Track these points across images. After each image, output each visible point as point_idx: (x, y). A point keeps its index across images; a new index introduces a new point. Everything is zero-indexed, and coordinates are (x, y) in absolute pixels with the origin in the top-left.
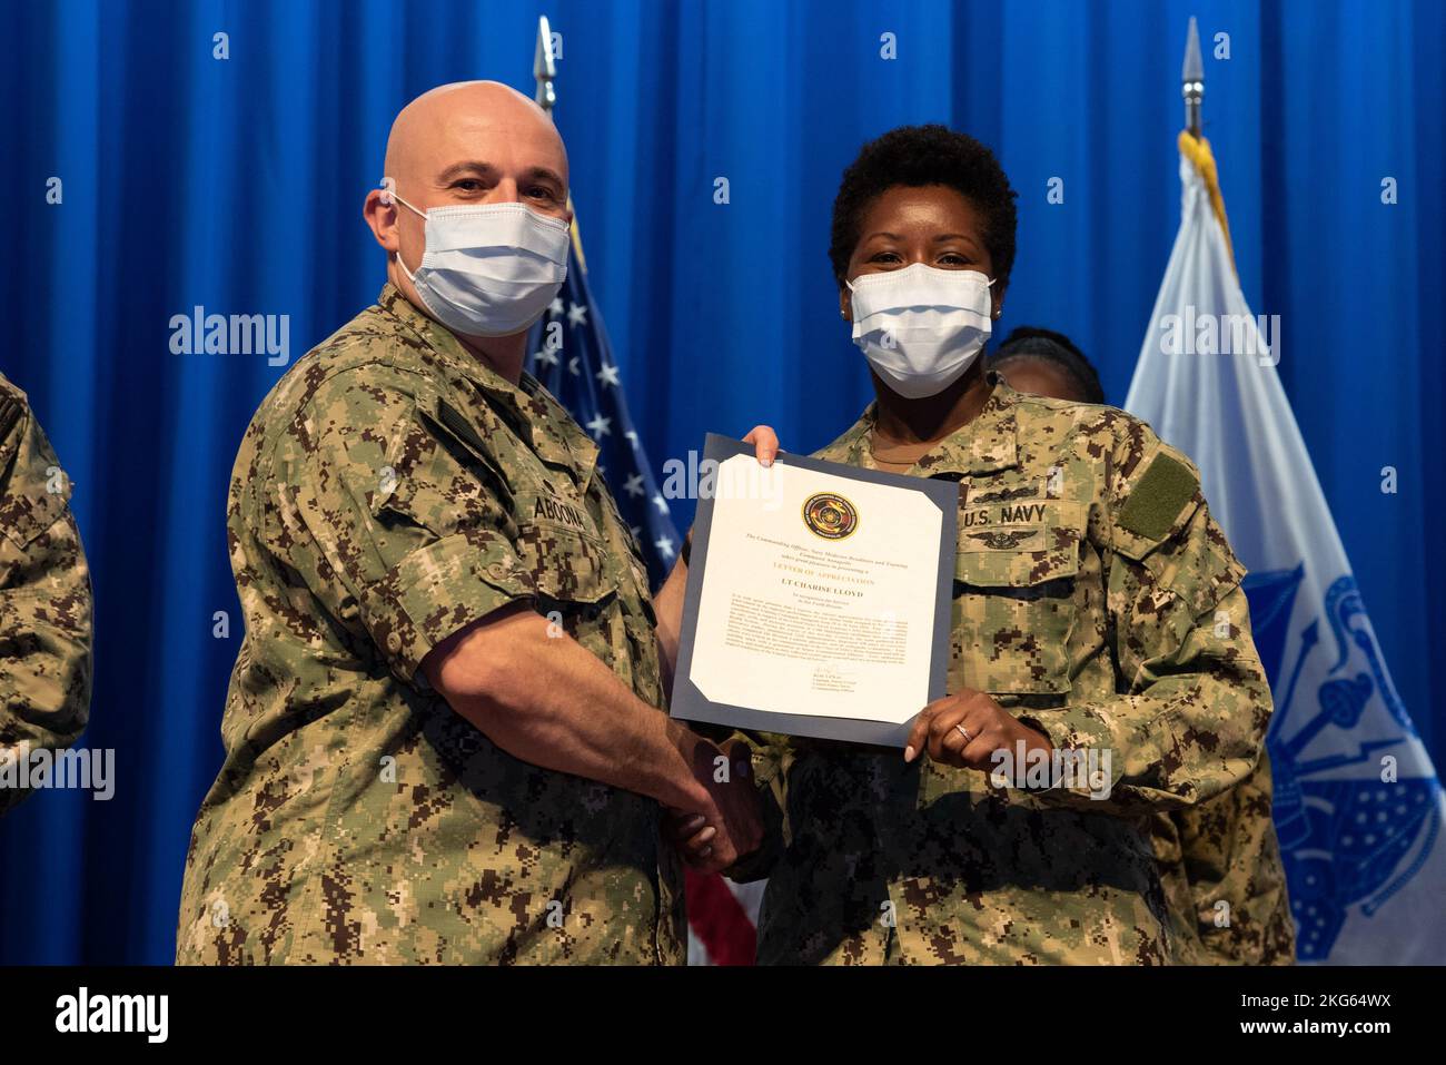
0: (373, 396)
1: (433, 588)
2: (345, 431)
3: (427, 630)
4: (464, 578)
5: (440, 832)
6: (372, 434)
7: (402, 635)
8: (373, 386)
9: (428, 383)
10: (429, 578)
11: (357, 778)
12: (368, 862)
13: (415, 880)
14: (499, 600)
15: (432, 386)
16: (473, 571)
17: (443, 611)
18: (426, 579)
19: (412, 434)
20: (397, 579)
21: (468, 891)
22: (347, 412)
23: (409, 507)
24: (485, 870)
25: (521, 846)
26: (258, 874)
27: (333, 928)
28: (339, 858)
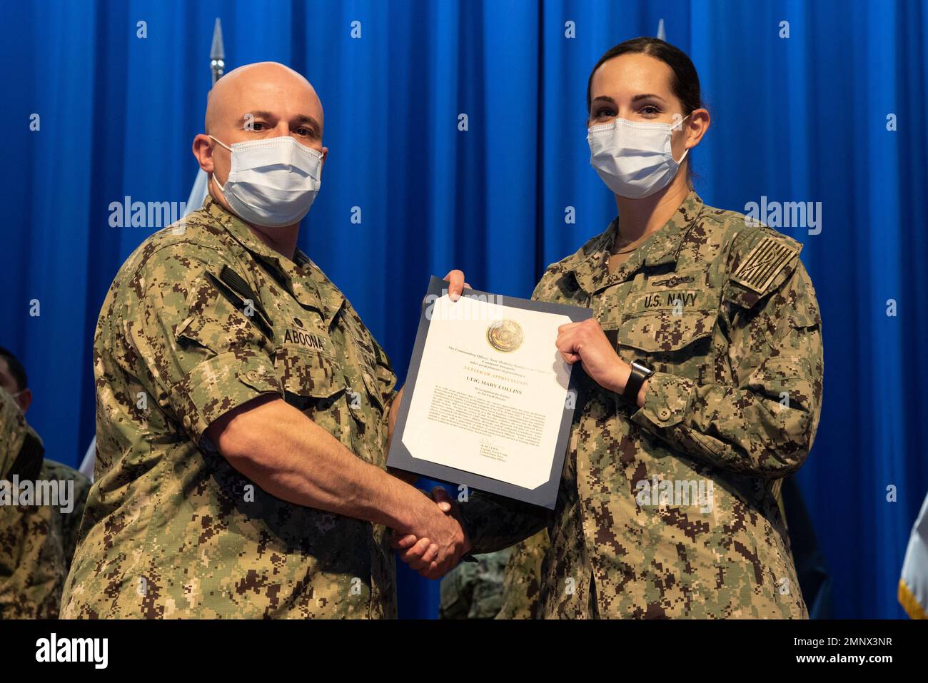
0: (182, 263)
1: (210, 387)
2: (163, 285)
3: (205, 414)
4: (230, 380)
5: (220, 546)
6: (179, 287)
7: (191, 417)
8: (183, 256)
9: (220, 255)
10: (208, 380)
11: (166, 512)
12: (172, 566)
13: (202, 578)
14: (252, 395)
15: (223, 257)
16: (237, 375)
17: (215, 402)
18: (206, 381)
19: (203, 287)
20: (189, 381)
21: (237, 584)
22: (165, 273)
23: (197, 335)
24: (249, 571)
25: (274, 554)
26: (105, 576)
27: (146, 610)
28: (153, 564)
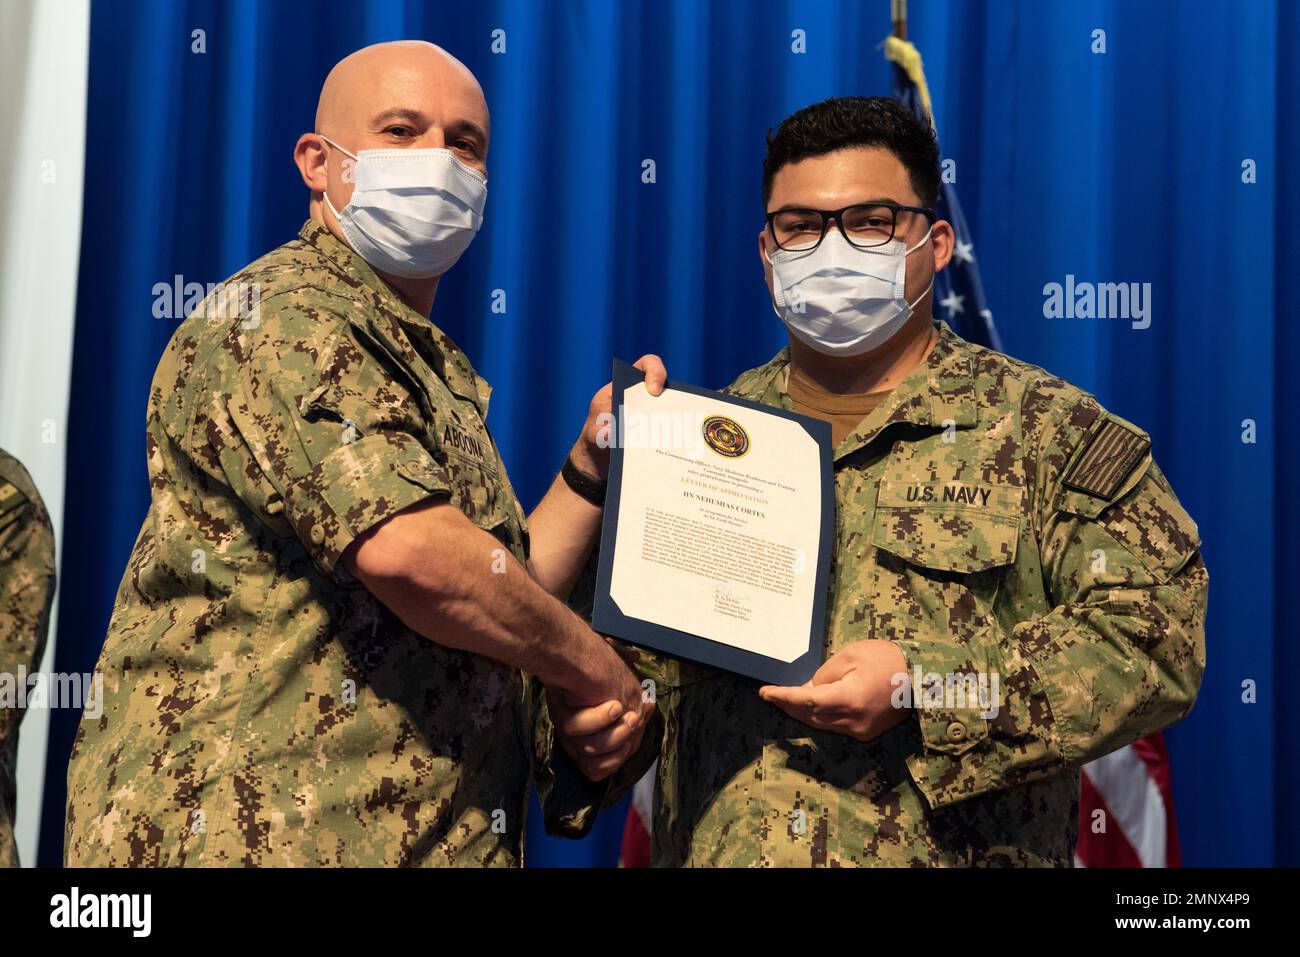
0: (307, 314)
1: (355, 482)
2: (279, 344)
3: (350, 522)
4: (385, 474)
5: (343, 741)
6: (304, 346)
7: (326, 526)
8: (306, 306)
9: (357, 308)
10: (351, 474)
11: (268, 684)
12: (276, 765)
13: (319, 785)
14: (418, 495)
15: (361, 311)
16: (392, 468)
17: (365, 504)
18: (348, 474)
19: (342, 346)
20: (321, 475)
21: (367, 796)
22: (280, 327)
23: (337, 406)
24: (383, 778)
25: (415, 757)
26: (169, 774)
27: (245, 826)
28: (250, 760)
